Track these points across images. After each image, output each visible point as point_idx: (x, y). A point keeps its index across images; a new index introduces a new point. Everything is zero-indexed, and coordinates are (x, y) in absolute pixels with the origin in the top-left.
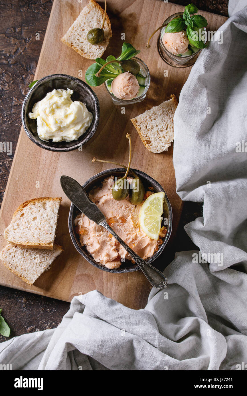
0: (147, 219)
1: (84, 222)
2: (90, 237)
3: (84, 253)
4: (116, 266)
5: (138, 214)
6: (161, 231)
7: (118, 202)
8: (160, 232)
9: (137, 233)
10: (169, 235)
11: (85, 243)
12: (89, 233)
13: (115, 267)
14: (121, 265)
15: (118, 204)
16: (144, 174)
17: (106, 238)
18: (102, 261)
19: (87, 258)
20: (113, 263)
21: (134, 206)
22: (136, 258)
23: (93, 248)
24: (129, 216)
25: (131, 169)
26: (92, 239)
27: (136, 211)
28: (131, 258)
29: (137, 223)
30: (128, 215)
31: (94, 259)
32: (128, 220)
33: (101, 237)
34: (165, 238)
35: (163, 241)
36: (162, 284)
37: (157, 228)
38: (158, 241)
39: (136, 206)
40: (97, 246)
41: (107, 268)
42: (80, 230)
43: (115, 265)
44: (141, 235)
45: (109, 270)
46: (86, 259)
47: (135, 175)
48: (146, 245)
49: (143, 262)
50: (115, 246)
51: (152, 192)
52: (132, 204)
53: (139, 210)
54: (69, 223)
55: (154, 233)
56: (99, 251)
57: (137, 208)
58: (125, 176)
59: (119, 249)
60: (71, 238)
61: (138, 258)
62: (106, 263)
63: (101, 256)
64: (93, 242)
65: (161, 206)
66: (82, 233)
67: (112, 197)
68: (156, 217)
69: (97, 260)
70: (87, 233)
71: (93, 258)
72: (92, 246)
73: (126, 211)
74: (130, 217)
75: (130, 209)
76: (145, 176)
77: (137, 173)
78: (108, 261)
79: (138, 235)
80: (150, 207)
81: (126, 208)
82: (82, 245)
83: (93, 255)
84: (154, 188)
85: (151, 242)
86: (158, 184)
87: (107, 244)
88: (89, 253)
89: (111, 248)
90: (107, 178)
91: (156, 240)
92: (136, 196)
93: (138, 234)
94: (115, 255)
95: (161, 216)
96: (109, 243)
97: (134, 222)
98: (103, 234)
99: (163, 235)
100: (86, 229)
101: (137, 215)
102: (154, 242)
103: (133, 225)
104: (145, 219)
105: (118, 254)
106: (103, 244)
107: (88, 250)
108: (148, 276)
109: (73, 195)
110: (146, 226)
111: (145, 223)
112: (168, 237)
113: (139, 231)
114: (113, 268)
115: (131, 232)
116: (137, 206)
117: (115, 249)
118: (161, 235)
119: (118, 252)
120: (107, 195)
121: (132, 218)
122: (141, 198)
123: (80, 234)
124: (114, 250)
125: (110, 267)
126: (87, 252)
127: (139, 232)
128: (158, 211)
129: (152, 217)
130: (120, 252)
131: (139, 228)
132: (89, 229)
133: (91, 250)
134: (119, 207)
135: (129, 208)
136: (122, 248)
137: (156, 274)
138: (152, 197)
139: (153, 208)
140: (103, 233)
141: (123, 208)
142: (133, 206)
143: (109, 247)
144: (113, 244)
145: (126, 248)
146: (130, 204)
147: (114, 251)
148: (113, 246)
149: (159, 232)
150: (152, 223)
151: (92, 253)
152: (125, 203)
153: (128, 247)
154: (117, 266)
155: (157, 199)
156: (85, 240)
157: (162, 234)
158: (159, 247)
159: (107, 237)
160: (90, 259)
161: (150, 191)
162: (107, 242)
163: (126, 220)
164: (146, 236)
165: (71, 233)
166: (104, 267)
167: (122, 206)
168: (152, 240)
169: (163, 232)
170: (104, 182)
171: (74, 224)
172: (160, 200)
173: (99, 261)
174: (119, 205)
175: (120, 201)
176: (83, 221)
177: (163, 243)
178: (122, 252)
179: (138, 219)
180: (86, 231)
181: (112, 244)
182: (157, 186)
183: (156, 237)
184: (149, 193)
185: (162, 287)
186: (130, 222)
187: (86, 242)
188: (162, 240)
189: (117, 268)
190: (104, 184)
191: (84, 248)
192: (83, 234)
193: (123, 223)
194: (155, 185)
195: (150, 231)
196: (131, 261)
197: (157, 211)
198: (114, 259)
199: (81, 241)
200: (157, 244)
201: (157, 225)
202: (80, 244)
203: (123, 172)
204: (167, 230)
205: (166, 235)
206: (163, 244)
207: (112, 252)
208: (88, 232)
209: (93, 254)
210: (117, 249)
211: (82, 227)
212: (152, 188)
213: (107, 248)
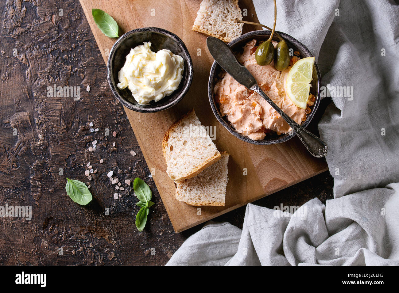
0: (295, 86)
1: (225, 90)
2: (231, 107)
3: (226, 123)
4: (260, 137)
5: (283, 81)
6: (309, 99)
7: (261, 67)
8: (308, 101)
9: (282, 101)
10: (318, 103)
11: (226, 112)
12: (230, 102)
13: (259, 138)
14: (266, 136)
15: (261, 70)
16: (290, 37)
17: (250, 107)
18: (245, 132)
19: (229, 128)
20: (257, 134)
21: (279, 72)
22: (292, 124)
23: (235, 118)
24: (274, 84)
25: (276, 31)
26: (233, 109)
27: (280, 78)
28: (276, 128)
29: (282, 91)
30: (272, 82)
31: (236, 130)
32: (272, 87)
33: (244, 105)
34: (313, 106)
35: (312, 110)
36: (321, 151)
37: (306, 97)
38: (306, 109)
39: (281, 72)
40: (239, 116)
41: (251, 139)
42: (220, 99)
43: (259, 136)
44: (287, 104)
45: (254, 141)
46: (227, 129)
47: (280, 38)
48: (292, 115)
49: (300, 128)
50: (260, 115)
51: (298, 57)
52: (276, 70)
53: (283, 77)
54: (208, 91)
55: (302, 102)
56: (241, 122)
57: (281, 75)
58: (270, 39)
59: (263, 118)
60: (211, 106)
61: (294, 124)
62: (249, 134)
63: (244, 126)
64: (235, 111)
65: (310, 71)
66: (222, 102)
67: (255, 63)
68: (305, 84)
69: (240, 131)
70: (228, 102)
71: (234, 129)
72: (233, 116)
73: (270, 78)
74: (275, 84)
75: (274, 76)
76: (291, 40)
77: (282, 36)
78: (252, 132)
79: (284, 104)
80: (298, 73)
81: (270, 75)
82: (223, 115)
83: (235, 126)
84: (300, 53)
85: (298, 111)
86: (305, 48)
87: (250, 113)
88: (230, 124)
89: (255, 117)
90: (249, 42)
91: (303, 109)
92: (282, 61)
93: (283, 102)
94: (259, 125)
95: (310, 83)
96: (252, 112)
97: (279, 89)
98: (246, 102)
99: (312, 103)
100: (226, 97)
101: (282, 83)
102: (301, 111)
103: (279, 92)
104: (292, 86)
105: (263, 124)
106: (246, 113)
107: (229, 120)
108: (306, 143)
109: (221, 57)
110: (293, 93)
111: (292, 90)
112: (317, 105)
113: (285, 100)
114: (257, 140)
115: (276, 101)
116: (282, 72)
117: (260, 119)
118: (309, 103)
119: (262, 121)
120: (250, 60)
121: (277, 86)
122: (287, 64)
123: (221, 103)
124: (258, 119)
125: (254, 138)
126: (228, 123)
127: (284, 100)
128: (307, 77)
129: (300, 84)
130: (265, 122)
131: (284, 97)
132: (230, 97)
133: (233, 120)
134: (263, 73)
135: (273, 75)
136: (266, 118)
137: (314, 141)
138: (300, 63)
139: (301, 74)
141: (266, 74)
142: (277, 73)
143: (253, 116)
144: (257, 113)
145: (280, 113)
146: (274, 70)
147: (258, 121)
148: (258, 116)
149: (307, 100)
150: (300, 90)
151: (234, 123)
152: (269, 68)
153: (283, 113)
154: (262, 137)
155: (306, 64)
156: (226, 110)
157: (310, 102)
158: (307, 116)
159: (250, 106)
160: (232, 130)
161: (296, 56)
162: (250, 111)
163: (270, 88)
164: (293, 104)
165: (211, 101)
166: (247, 138)
167: (266, 72)
168: (299, 108)
169: (311, 99)
170: (245, 46)
171: (214, 92)
172: (309, 66)
173: (242, 132)
174: (262, 71)
175: (264, 67)
176: (223, 89)
177: (312, 111)
178: (267, 122)
179: (283, 87)
180: (227, 99)
181: (256, 113)
182: (304, 50)
183: (303, 105)
184: (295, 58)
185: (322, 154)
186: (274, 90)
187: (228, 112)
188: (311, 109)
189: (262, 139)
190: (245, 48)
191: (225, 118)
192: (224, 103)
193: (267, 91)
194: (302, 49)
195: (297, 99)
196: (276, 132)
197: (306, 78)
198: (258, 129)
199: (221, 111)
200: (305, 114)
201: (305, 92)
202: (221, 114)
203: (267, 35)
204: (316, 98)
205: (315, 104)
206: (311, 113)
207: (256, 122)
208: (229, 101)
209: (235, 124)
210: (261, 119)
211: (223, 95)
212: (298, 53)
213: (250, 118)
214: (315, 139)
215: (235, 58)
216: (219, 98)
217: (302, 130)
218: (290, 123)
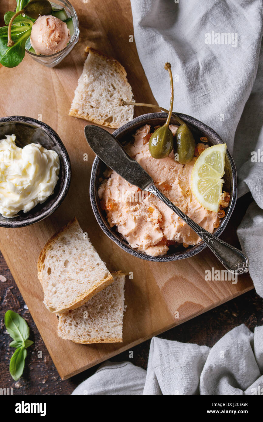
0: (202, 183)
1: (112, 193)
2: (121, 214)
3: (115, 236)
4: (161, 251)
5: (187, 177)
6: (222, 198)
7: (158, 161)
8: (221, 201)
9: (188, 203)
10: (233, 203)
11: (115, 221)
12: (120, 208)
13: (160, 253)
15: (158, 164)
16: (193, 119)
17: (145, 213)
18: (141, 246)
19: (119, 242)
20: (156, 248)
21: (182, 166)
22: (201, 233)
23: (128, 229)
24: (175, 181)
25: (174, 113)
26: (124, 217)
27: (184, 173)
28: (181, 239)
29: (187, 190)
30: (174, 179)
31: (130, 244)
32: (174, 186)
33: (138, 212)
34: (228, 208)
35: (226, 212)
36: (241, 266)
37: (217, 196)
38: (219, 212)
39: (184, 165)
40: (132, 226)
41: (149, 256)
42: (107, 205)
43: (159, 250)
44: (194, 206)
45: (152, 258)
46: (117, 244)
47: (180, 122)
48: (202, 220)
49: (211, 237)
50: (159, 224)
51: (205, 144)
52: (177, 163)
53: (188, 171)
54: (90, 195)
55: (213, 203)
56: (135, 233)
57: (185, 169)
58: (166, 123)
59: (164, 227)
60: (95, 215)
61: (203, 232)
62: (147, 249)
63: (139, 239)
64: (127, 220)
65: (221, 163)
66: (110, 209)
67: (150, 155)
68: (215, 180)
69: (134, 246)
70: (118, 208)
71: (127, 243)
72: (125, 226)
73: (170, 174)
74: (177, 181)
75: (176, 171)
76: (194, 123)
77: (183, 118)
78: (150, 246)
79: (190, 206)
80: (206, 166)
81: (170, 170)
82: (111, 226)
83: (128, 239)
84: (207, 138)
85: (208, 215)
86: (214, 132)
87: (146, 221)
88: (122, 237)
89: (153, 226)
90: (141, 129)
91: (215, 213)
92: (184, 151)
93: (189, 204)
94: (158, 236)
95: (222, 178)
96: (149, 220)
97: (183, 188)
98: (140, 208)
99: (226, 204)
100: (115, 202)
101: (187, 179)
102: (213, 215)
103: (182, 192)
104: (199, 183)
105: (163, 234)
106: (141, 221)
107: (120, 232)
108: (220, 257)
109: (104, 151)
110: (200, 192)
111: (199, 189)
112: (233, 206)
113: (191, 201)
114: (157, 256)
115: (179, 203)
116: (186, 165)
117: (159, 228)
118: (222, 204)
119: (163, 231)
120: (143, 152)
121: (180, 183)
122: (191, 154)
123: (108, 210)
124: (157, 229)
125: (153, 253)
126: (119, 235)
127: (190, 202)
128: (218, 171)
129: (209, 179)
130: (166, 232)
131: (190, 197)
132: (120, 202)
133: (124, 231)
134: (160, 168)
135: (174, 169)
136: (168, 227)
137: (231, 254)
138: (208, 152)
139: (210, 167)
140: (139, 206)
141: (165, 169)
142: (179, 167)
143: (150, 225)
144: (156, 221)
145: (185, 220)
146: (175, 164)
147: (157, 231)
148: (156, 224)
150: (210, 187)
151: (126, 236)
152: (168, 162)
153: (188, 219)
154: (163, 251)
155: (216, 154)
156: (115, 219)
157: (224, 202)
158: (220, 221)
159: (145, 212)
160: (124, 245)
161: (203, 143)
162: (146, 219)
163: (171, 187)
164: (201, 207)
165: (94, 208)
166: (144, 254)
167: (165, 167)
168: (210, 212)
170: (136, 134)
171: (98, 196)
172: (220, 155)
173: (136, 246)
174: (160, 166)
175: (161, 160)
176: (110, 191)
177: (226, 214)
178: (169, 232)
179: (188, 184)
180: (115, 205)
181: (154, 221)
182: (212, 135)
183: (215, 208)
184: (202, 146)
186: (177, 189)
187: (117, 221)
188: (224, 211)
189: (163, 254)
190: (136, 137)
191: (114, 230)
192: (112, 210)
193: (167, 191)
194: (210, 134)
195: (206, 199)
196: (182, 244)
197: (216, 172)
198: (158, 242)
199: (109, 220)
200: (218, 218)
201: (216, 191)
202: (108, 224)
203: (163, 119)
204: (231, 197)
205: (229, 204)
206: (225, 216)
207: (155, 232)
208: (119, 206)
209: (128, 236)
210: (161, 228)
211: (110, 200)
212: (205, 139)
213: (146, 227)
214: (232, 250)
215: (122, 151)
216: (106, 203)
217: (214, 239)
218: (198, 231)
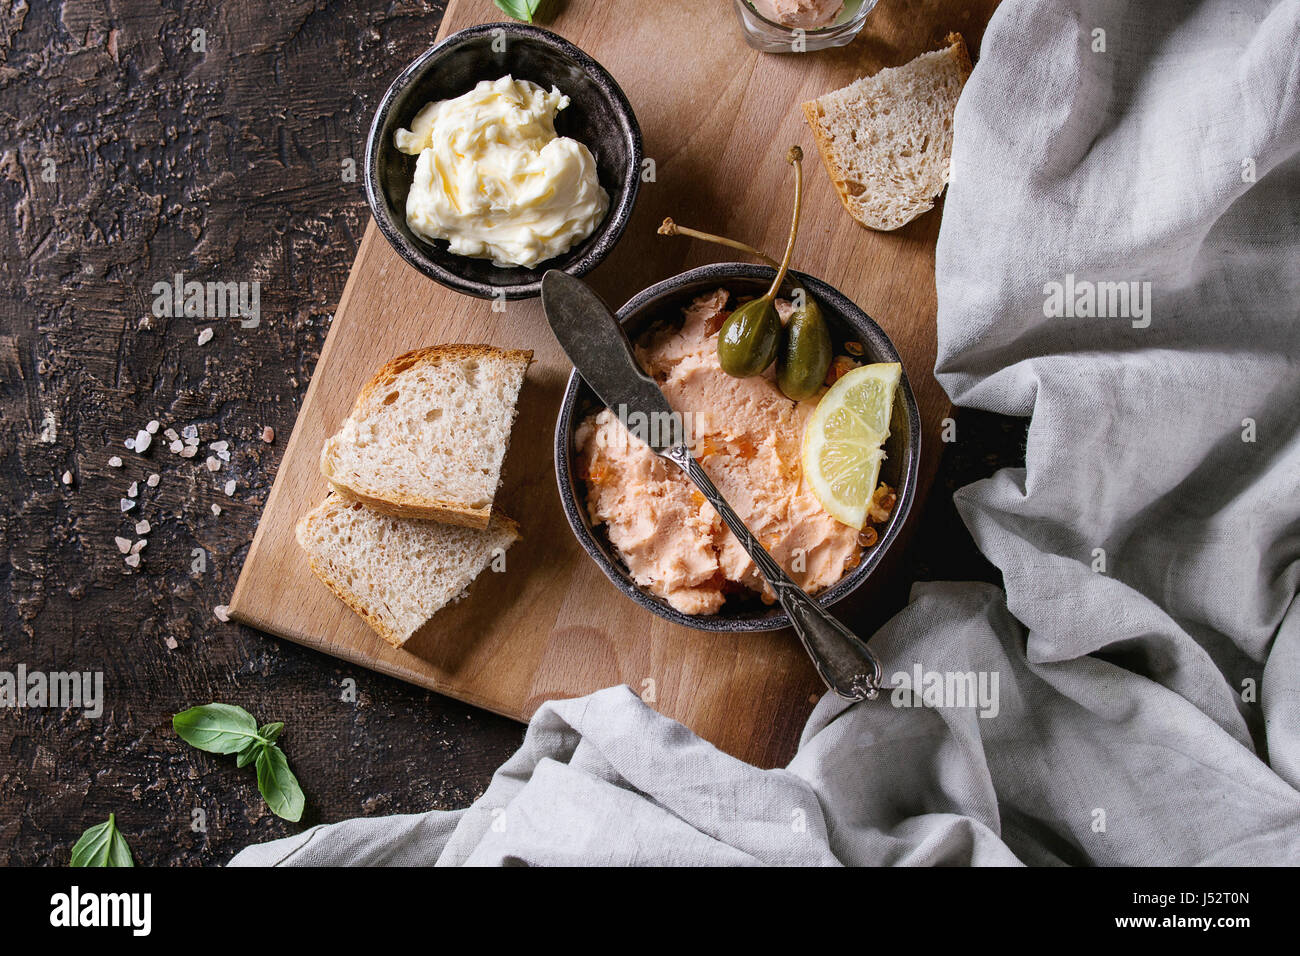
0: (832, 453)
2: (624, 497)
3: (601, 549)
4: (706, 605)
5: (798, 433)
6: (874, 499)
7: (734, 382)
8: (872, 504)
9: (790, 498)
10: (900, 518)
11: (605, 513)
12: (622, 483)
13: (703, 608)
14: (724, 604)
15: (733, 390)
16: (837, 294)
17: (683, 505)
18: (660, 583)
19: (608, 565)
20: (696, 594)
21: (790, 403)
23: (633, 536)
24: (768, 438)
25: (791, 271)
26: (630, 505)
27: (792, 422)
28: (760, 583)
29: (792, 463)
30: (765, 433)
31: (632, 574)
32: (762, 449)
33: (666, 498)
34: (886, 524)
35: (881, 534)
36: (861, 681)
37: (864, 490)
38: (862, 531)
39: (796, 403)
40: (646, 530)
41: (675, 610)
42: (592, 469)
43: (703, 601)
44: (804, 507)
45: (683, 616)
46: (604, 570)
48: (817, 544)
50: (711, 536)
51: (856, 359)
52: (782, 394)
53: (803, 420)
54: (556, 439)
55: (852, 505)
56: (651, 550)
57: (797, 411)
58: (769, 294)
59: (723, 546)
60: (560, 491)
62: (672, 592)
63: (658, 565)
64: (636, 513)
66: (597, 479)
67: (717, 365)
68: (864, 450)
69: (641, 580)
70: (617, 482)
71: (627, 570)
72: (628, 529)
73: (757, 418)
74: (771, 439)
75: (774, 414)
76: (837, 304)
77: (813, 288)
78: (681, 587)
79: (794, 507)
80: (846, 412)
81: (759, 408)
82: (595, 523)
83: (630, 560)
84: (863, 347)
85: (836, 533)
86: (882, 334)
87: (682, 525)
88: (616, 554)
89: (696, 540)
90: (704, 297)
91: (854, 530)
92: (802, 369)
93: (792, 501)
94: (706, 566)
95: (882, 447)
96: (689, 522)
97: (784, 457)
98: (672, 489)
99: (883, 515)
100: (612, 466)
101: (796, 437)
102: (847, 534)
103: (780, 468)
104: (823, 454)
105: (719, 564)
106: (669, 524)
107: (613, 541)
109: (581, 340)
110: (824, 474)
111: (822, 466)
112: (898, 523)
113: (799, 493)
114: (693, 612)
116: (800, 403)
117: (710, 547)
118: (874, 513)
119: (718, 557)
120: (700, 354)
121: (779, 445)
122: (819, 378)
123: (592, 482)
124: (706, 548)
125: (686, 606)
126: (610, 548)
127: (797, 495)
128: (873, 427)
129: (850, 447)
130: (725, 560)
131: (798, 483)
132: (624, 467)
133: (624, 540)
134: (737, 401)
135: (770, 409)
136: (732, 546)
138: (857, 378)
139: (855, 416)
140: (671, 485)
141: (749, 405)
142: (783, 404)
143: (690, 537)
144: (705, 529)
146: (775, 395)
147: (705, 555)
148: (704, 536)
149: (868, 501)
150: (849, 465)
151: (626, 552)
152: (758, 388)
154: (712, 605)
155: (874, 386)
156: (606, 506)
157: (878, 510)
158: (862, 555)
159: (684, 501)
160: (618, 573)
161: (851, 356)
162: (683, 519)
163: (756, 450)
164: (822, 511)
165: (560, 473)
166: (663, 605)
167: (748, 399)
168: (841, 526)
169: (881, 502)
170: (692, 308)
171: (575, 444)
173: (648, 582)
174: (736, 394)
175: (742, 380)
177: (880, 539)
178: (732, 562)
179: (799, 450)
180: (612, 472)
181: (701, 529)
182: (876, 340)
183: (855, 517)
184: (846, 363)
185: (861, 692)
186: (769, 457)
187: (611, 513)
188: (877, 530)
189: (710, 612)
190: (690, 315)
191: (600, 533)
192: (603, 485)
193: (745, 459)
194: (871, 337)
195: (837, 495)
196: (760, 594)
197: (869, 430)
198: (702, 580)
199: (590, 507)
200: (858, 545)
201: (863, 476)
202: (588, 516)
203: (763, 281)
204: (898, 499)
205: (891, 516)
206: (876, 544)
207: (698, 554)
208: (620, 478)
209: (630, 555)
210: (714, 548)
211: (601, 459)
212: (859, 348)
213: (680, 540)
216: (589, 465)
